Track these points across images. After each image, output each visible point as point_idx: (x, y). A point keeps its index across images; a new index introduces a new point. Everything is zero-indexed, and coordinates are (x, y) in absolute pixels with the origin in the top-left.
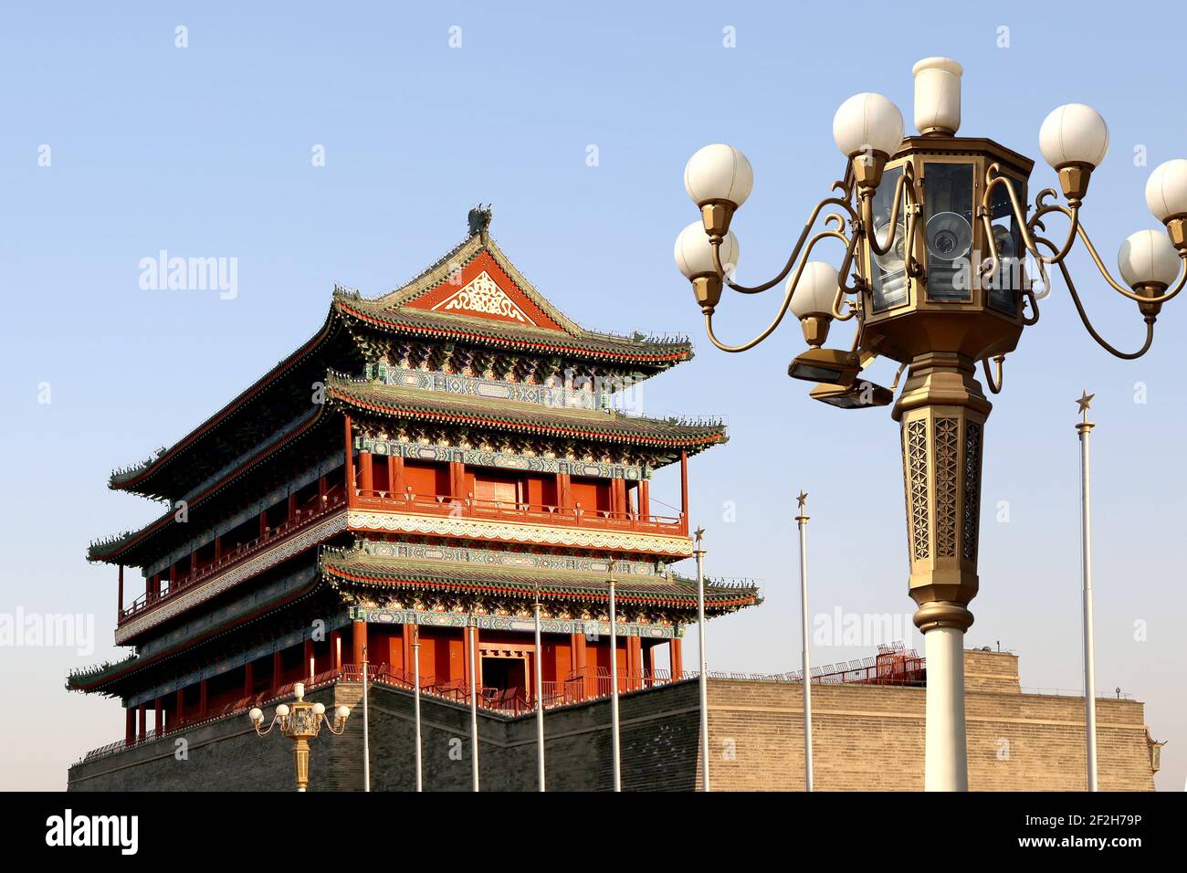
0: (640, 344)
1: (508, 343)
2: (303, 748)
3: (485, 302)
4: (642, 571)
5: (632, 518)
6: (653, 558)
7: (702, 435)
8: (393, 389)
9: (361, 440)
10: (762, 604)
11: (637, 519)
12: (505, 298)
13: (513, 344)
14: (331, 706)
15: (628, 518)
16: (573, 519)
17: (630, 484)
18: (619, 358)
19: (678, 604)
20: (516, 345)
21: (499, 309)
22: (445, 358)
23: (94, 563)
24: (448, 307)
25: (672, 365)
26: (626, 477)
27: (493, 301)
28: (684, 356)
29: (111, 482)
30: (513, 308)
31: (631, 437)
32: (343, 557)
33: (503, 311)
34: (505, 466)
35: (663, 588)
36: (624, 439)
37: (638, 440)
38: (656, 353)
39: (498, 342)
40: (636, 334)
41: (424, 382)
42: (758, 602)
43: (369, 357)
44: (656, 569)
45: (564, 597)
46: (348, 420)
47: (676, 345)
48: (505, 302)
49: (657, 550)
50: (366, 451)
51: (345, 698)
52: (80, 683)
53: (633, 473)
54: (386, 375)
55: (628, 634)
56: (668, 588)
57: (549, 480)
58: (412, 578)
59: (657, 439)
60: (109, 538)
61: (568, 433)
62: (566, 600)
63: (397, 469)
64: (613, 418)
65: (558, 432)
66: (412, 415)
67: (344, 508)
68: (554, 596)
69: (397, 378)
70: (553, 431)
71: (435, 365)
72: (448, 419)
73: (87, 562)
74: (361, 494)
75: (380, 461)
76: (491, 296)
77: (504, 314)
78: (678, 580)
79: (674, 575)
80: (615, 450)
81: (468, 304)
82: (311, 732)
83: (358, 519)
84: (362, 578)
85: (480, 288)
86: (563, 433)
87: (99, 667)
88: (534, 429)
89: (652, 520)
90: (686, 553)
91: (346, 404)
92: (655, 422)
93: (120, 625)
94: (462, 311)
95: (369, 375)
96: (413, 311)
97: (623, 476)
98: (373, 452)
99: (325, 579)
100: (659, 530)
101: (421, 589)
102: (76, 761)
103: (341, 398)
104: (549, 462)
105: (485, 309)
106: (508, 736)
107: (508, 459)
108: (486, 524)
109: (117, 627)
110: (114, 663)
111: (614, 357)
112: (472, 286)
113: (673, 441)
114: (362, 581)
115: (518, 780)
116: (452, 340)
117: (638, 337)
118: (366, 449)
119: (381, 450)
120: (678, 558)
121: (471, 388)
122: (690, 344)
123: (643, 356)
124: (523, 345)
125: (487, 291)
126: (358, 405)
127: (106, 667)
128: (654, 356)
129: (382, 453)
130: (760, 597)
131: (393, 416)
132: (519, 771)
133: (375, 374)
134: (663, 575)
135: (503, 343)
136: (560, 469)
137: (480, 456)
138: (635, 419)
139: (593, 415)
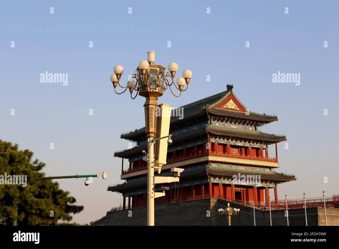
2: (230, 218)
3: (232, 106)
4: (267, 170)
6: (270, 168)
9: (210, 139)
14: (210, 204)
16: (253, 158)
18: (262, 120)
19: (276, 179)
22: (225, 120)
24: (224, 107)
28: (275, 120)
30: (237, 107)
33: (235, 108)
35: (272, 175)
41: (220, 125)
42: (295, 180)
44: (270, 170)
46: (208, 136)
47: (274, 117)
48: (236, 106)
51: (213, 202)
53: (265, 147)
54: (213, 123)
55: (266, 186)
56: (274, 175)
57: (246, 148)
63: (217, 147)
64: (259, 133)
69: (215, 124)
71: (222, 121)
74: (211, 152)
75: (213, 144)
77: (235, 109)
78: (276, 173)
79: (275, 172)
80: (261, 142)
81: (228, 106)
83: (211, 158)
88: (246, 137)
89: (269, 158)
90: (277, 167)
92: (269, 135)
94: (227, 108)
95: (210, 124)
96: (217, 108)
97: (262, 147)
98: (212, 142)
99: (207, 173)
100: (271, 161)
103: (209, 131)
104: (247, 144)
105: (231, 108)
106: (263, 215)
107: (239, 144)
108: (236, 160)
112: (229, 102)
113: (275, 140)
117: (265, 115)
119: (213, 141)
120: (276, 167)
121: (230, 126)
122: (277, 117)
123: (267, 120)
125: (232, 104)
128: (269, 120)
130: (296, 178)
134: (272, 172)
136: (249, 146)
137: (233, 143)
138: (264, 134)
139: (254, 132)
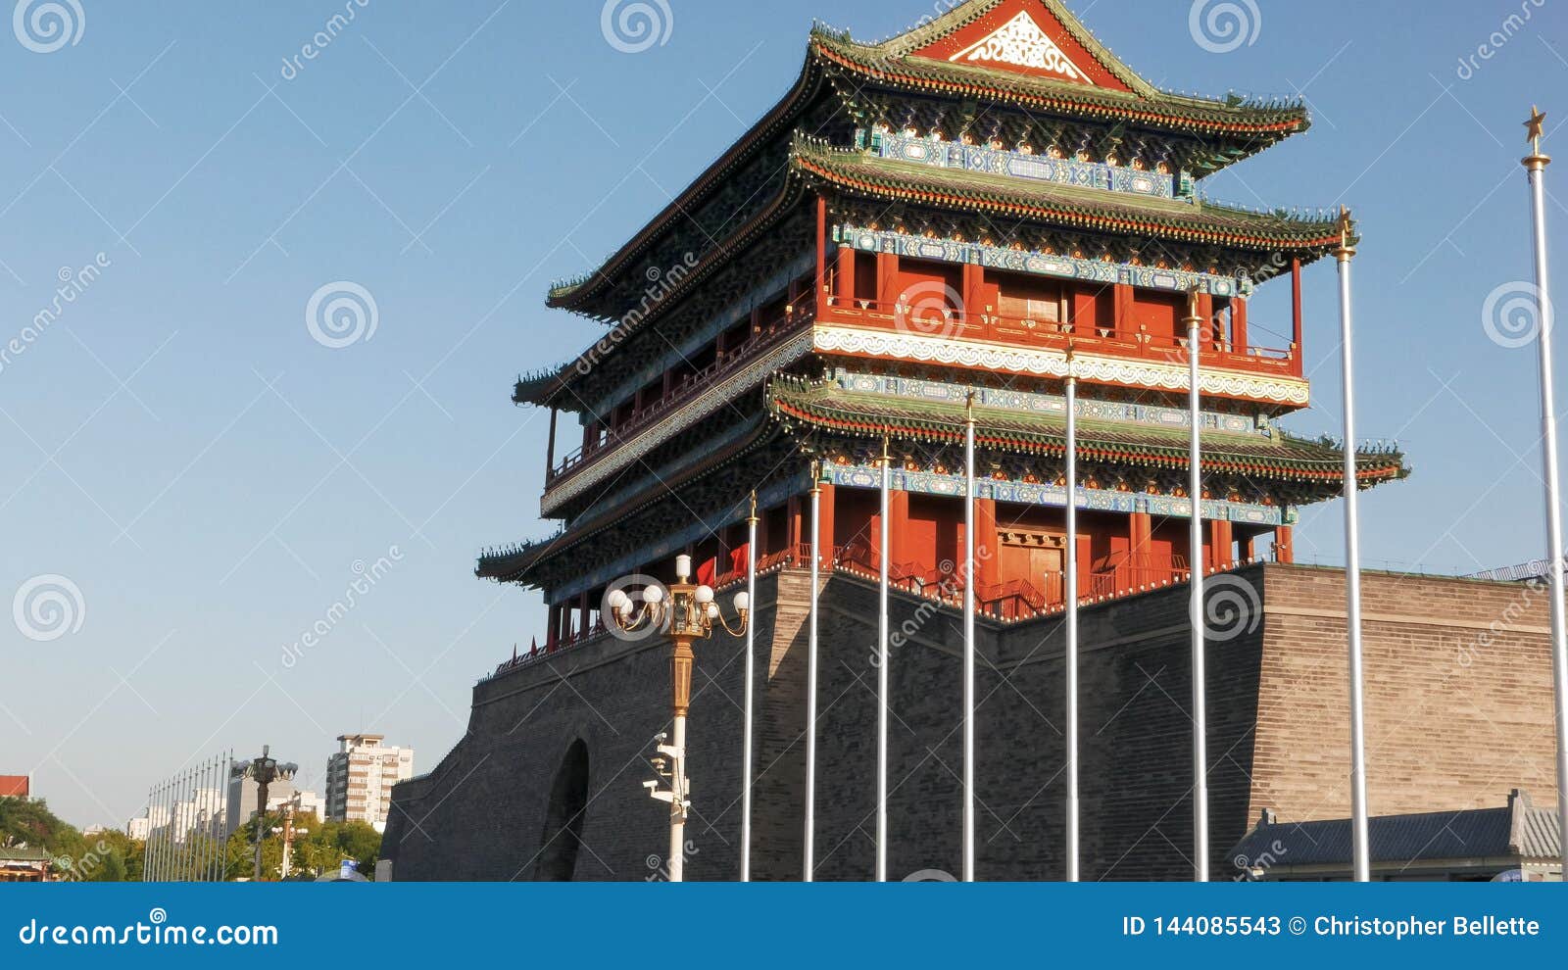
0: (1235, 109)
1: (1048, 103)
3: (1023, 52)
4: (1236, 426)
5: (1220, 348)
6: (1251, 408)
7: (1320, 234)
8: (890, 162)
9: (841, 230)
11: (1228, 349)
12: (1051, 47)
13: (1056, 105)
14: (771, 604)
15: (1215, 348)
16: (1135, 347)
17: (1220, 302)
18: (1205, 126)
19: (1285, 473)
20: (1060, 106)
21: (1042, 62)
22: (963, 123)
23: (520, 404)
24: (972, 57)
25: (1279, 138)
26: (1213, 292)
27: (1033, 51)
28: (1296, 127)
29: (550, 298)
30: (1061, 60)
31: (1219, 235)
32: (804, 390)
33: (1047, 64)
34: (1041, 270)
35: (1264, 450)
36: (1209, 237)
37: (1229, 239)
38: (1257, 120)
39: (1035, 101)
40: (1230, 97)
41: (932, 154)
42: (1402, 474)
43: (859, 119)
44: (1256, 423)
45: (1117, 457)
46: (822, 203)
47: (1285, 111)
48: (1051, 51)
49: (1256, 395)
50: (846, 245)
51: (793, 592)
52: (494, 567)
53: (1223, 286)
54: (883, 144)
55: (1213, 516)
56: (1272, 451)
57: (1104, 292)
58: (898, 423)
59: (1256, 239)
60: (542, 372)
61: (1129, 227)
62: (1120, 462)
63: (886, 272)
64: (1197, 210)
65: (1115, 225)
66: (910, 195)
67: (810, 322)
68: (1103, 456)
69: (899, 149)
70: (1108, 224)
71: (950, 135)
72: (960, 203)
73: (512, 402)
74: (835, 302)
75: (866, 261)
76: (1033, 43)
77: (1049, 68)
78: (1288, 441)
79: (1281, 433)
80: (1197, 254)
81: (999, 54)
82: (695, 630)
83: (828, 337)
84: (827, 419)
85: (1017, 33)
86: (1122, 225)
87: (518, 546)
88: (1080, 220)
89: (1249, 352)
90: (1298, 401)
91: (819, 179)
92: (1254, 216)
93: (548, 489)
94: (991, 63)
95: (858, 144)
96: (924, 61)
97: (1209, 289)
98: (856, 247)
99: (774, 418)
100: (1258, 366)
101: (910, 440)
102: (484, 676)
103: (811, 169)
104: (1104, 270)
105: (1022, 61)
106: (1000, 653)
107: (1047, 264)
108: (1010, 351)
109: (543, 492)
110: (537, 542)
111: (1197, 126)
112: (1007, 29)
113: (1279, 242)
114: (827, 424)
115: (1010, 721)
116: (972, 98)
117: (1233, 101)
118: (848, 241)
119: (867, 244)
120: (1287, 408)
121: (999, 164)
122: (1304, 109)
123: (1238, 125)
124: (1070, 107)
125: (1026, 37)
126: (835, 180)
127: (526, 547)
128: (1254, 125)
129: (869, 249)
130: (1405, 467)
131: (883, 196)
132: (1013, 707)
133: (866, 143)
134: (1266, 432)
135: (1042, 102)
136: (1120, 278)
137: (1006, 257)
138: (1228, 211)
139: (1169, 205)
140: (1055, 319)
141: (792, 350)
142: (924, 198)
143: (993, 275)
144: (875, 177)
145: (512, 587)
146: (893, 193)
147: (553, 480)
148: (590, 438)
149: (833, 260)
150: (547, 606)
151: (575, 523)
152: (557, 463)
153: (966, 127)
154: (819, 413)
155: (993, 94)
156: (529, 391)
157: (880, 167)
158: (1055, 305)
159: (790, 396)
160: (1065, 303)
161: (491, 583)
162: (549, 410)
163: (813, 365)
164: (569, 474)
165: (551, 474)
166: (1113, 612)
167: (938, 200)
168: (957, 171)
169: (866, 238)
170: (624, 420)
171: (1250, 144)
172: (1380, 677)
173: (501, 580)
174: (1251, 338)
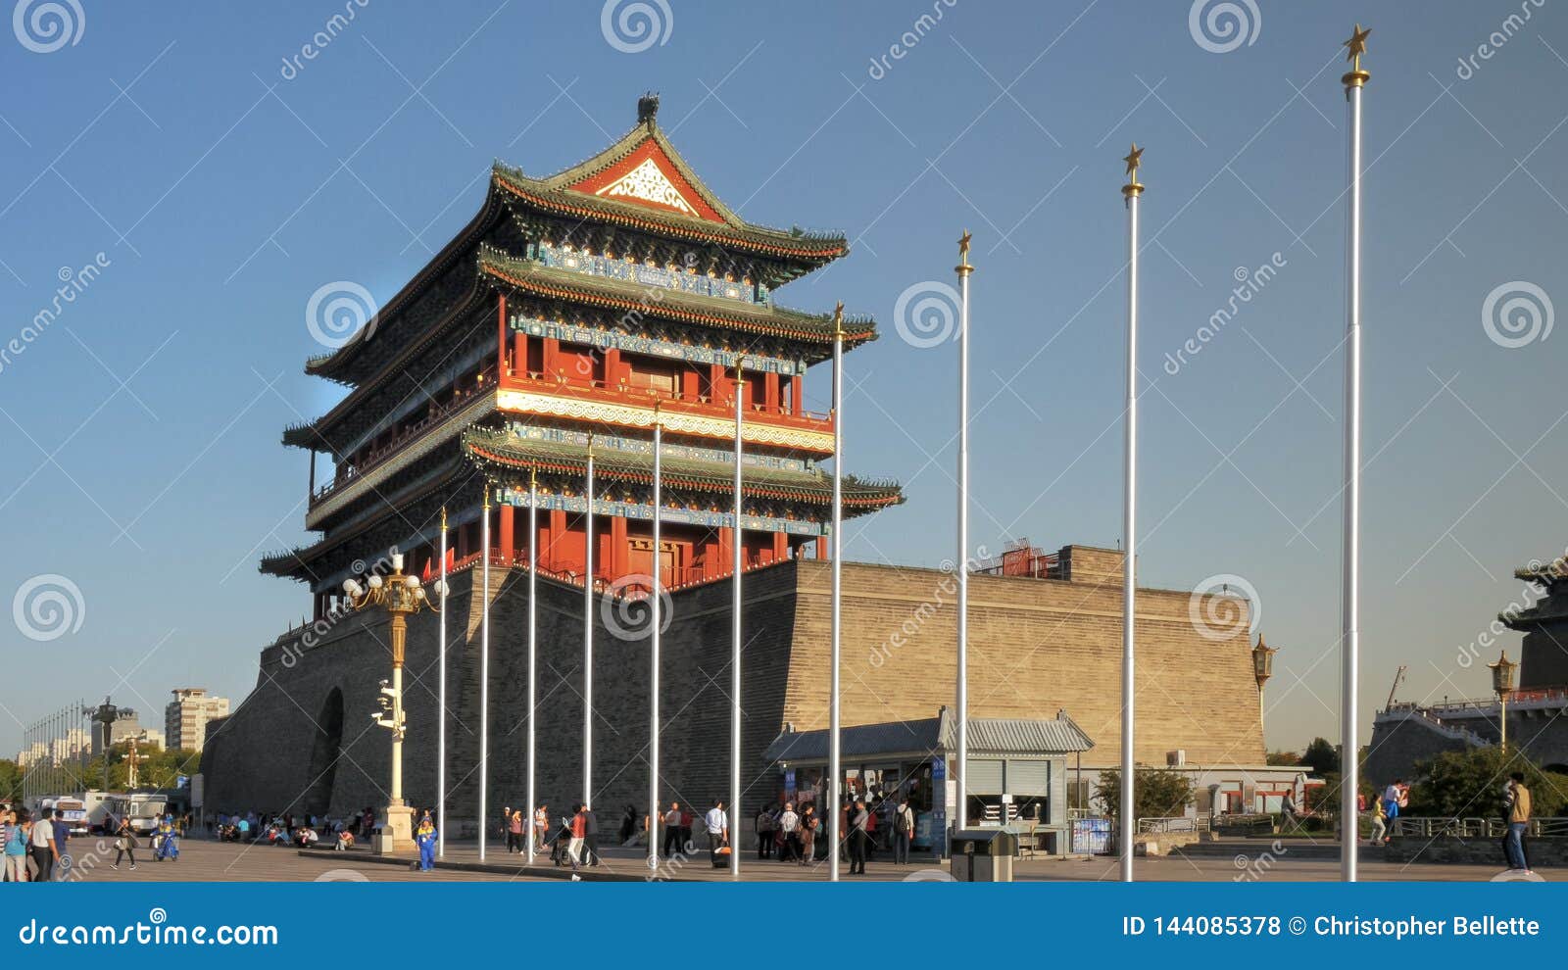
0: (799, 239)
1: (666, 229)
2: (399, 627)
3: (650, 191)
4: (792, 467)
5: (783, 412)
6: (803, 454)
7: (853, 332)
8: (552, 270)
9: (517, 320)
10: (907, 503)
11: (788, 413)
12: (669, 187)
13: (672, 231)
14: (468, 590)
15: (780, 412)
16: (724, 410)
17: (784, 379)
18: (776, 251)
19: (823, 500)
20: (675, 231)
21: (663, 198)
22: (606, 242)
23: (288, 447)
24: (612, 193)
25: (828, 261)
26: (780, 372)
27: (657, 190)
28: (839, 252)
29: (307, 367)
30: (677, 197)
31: (784, 330)
32: (490, 438)
33: (667, 199)
34: (660, 353)
35: (811, 484)
36: (777, 332)
37: (791, 334)
38: (812, 248)
39: (657, 228)
40: (795, 229)
41: (583, 264)
42: (901, 501)
43: (530, 237)
44: (806, 465)
45: (711, 487)
46: (502, 300)
47: (832, 241)
48: (669, 191)
49: (806, 446)
50: (520, 331)
51: (482, 581)
52: (272, 566)
53: (787, 367)
54: (547, 256)
55: (775, 530)
56: (817, 484)
57: (704, 370)
58: (558, 462)
59: (810, 334)
61: (722, 323)
62: (712, 491)
63: (550, 351)
64: (770, 312)
65: (712, 321)
66: (566, 295)
67: (494, 388)
68: (701, 487)
69: (559, 260)
70: (707, 320)
71: (596, 251)
72: (603, 302)
73: (281, 445)
74: (513, 373)
75: (535, 343)
76: (656, 184)
77: (668, 203)
78: (827, 478)
79: (823, 472)
80: (769, 344)
81: (632, 191)
82: (406, 607)
83: (508, 399)
84: (507, 459)
85: (645, 176)
86: (717, 322)
87: (290, 551)
88: (688, 317)
89: (803, 415)
91: (500, 280)
92: (810, 318)
93: (311, 509)
94: (626, 198)
95: (529, 256)
96: (577, 193)
97: (776, 370)
98: (528, 332)
99: (469, 457)
100: (808, 425)
101: (566, 474)
102: (268, 644)
103: (494, 273)
104: (704, 354)
105: (649, 197)
107: (665, 349)
108: (637, 411)
109: (307, 512)
110: (304, 548)
111: (771, 250)
112: (638, 172)
113: (825, 337)
114: (507, 462)
115: (630, 669)
116: (612, 224)
117: (797, 232)
118: (522, 328)
119: (536, 331)
121: (631, 274)
122: (845, 240)
123: (800, 250)
124: (682, 233)
125: (652, 179)
126: (512, 282)
127: (296, 552)
128: (810, 251)
129: (538, 334)
130: (903, 496)
131: (547, 295)
132: (632, 659)
133: (535, 255)
134: (812, 472)
135: (662, 229)
136: (715, 360)
137: (638, 343)
138: (791, 314)
139: (751, 308)
140: (671, 390)
141: (481, 409)
142: (577, 297)
143: (626, 356)
144: (539, 281)
145: (287, 581)
146: (554, 293)
147: (315, 503)
148: (341, 472)
149: (511, 343)
150: (313, 594)
151: (332, 534)
152: (317, 490)
153: (607, 245)
154: (501, 454)
155: (627, 221)
156: (295, 438)
157: (545, 274)
158: (670, 379)
159: (481, 441)
160: (677, 377)
161: (271, 577)
162: (309, 452)
163: (497, 420)
164: (325, 499)
165: (312, 498)
166: (699, 594)
167: (587, 299)
168: (599, 278)
169: (536, 326)
170: (364, 459)
171: (807, 265)
172: (871, 636)
173: (278, 576)
174: (804, 404)
